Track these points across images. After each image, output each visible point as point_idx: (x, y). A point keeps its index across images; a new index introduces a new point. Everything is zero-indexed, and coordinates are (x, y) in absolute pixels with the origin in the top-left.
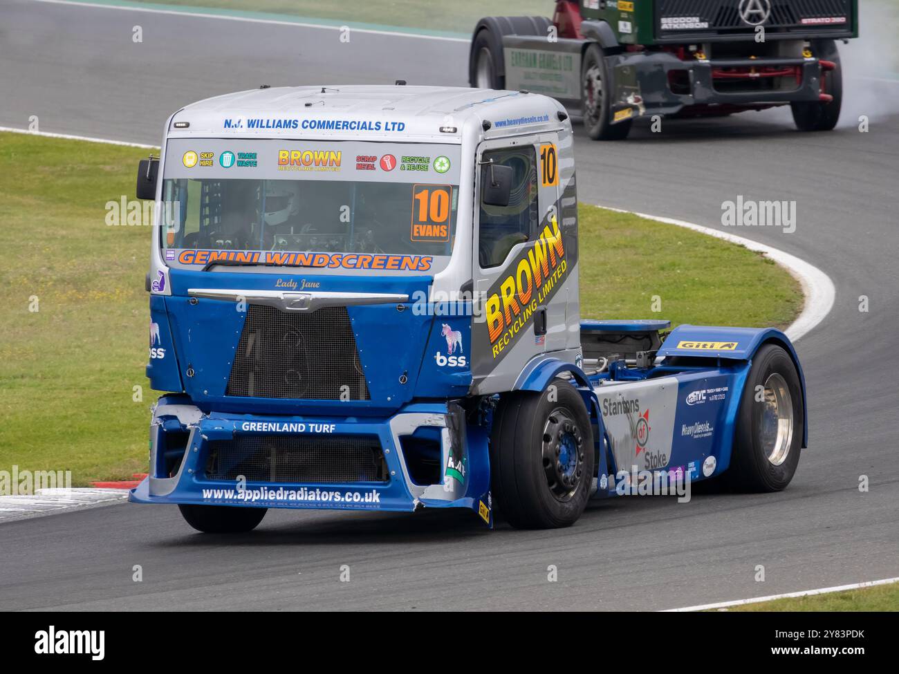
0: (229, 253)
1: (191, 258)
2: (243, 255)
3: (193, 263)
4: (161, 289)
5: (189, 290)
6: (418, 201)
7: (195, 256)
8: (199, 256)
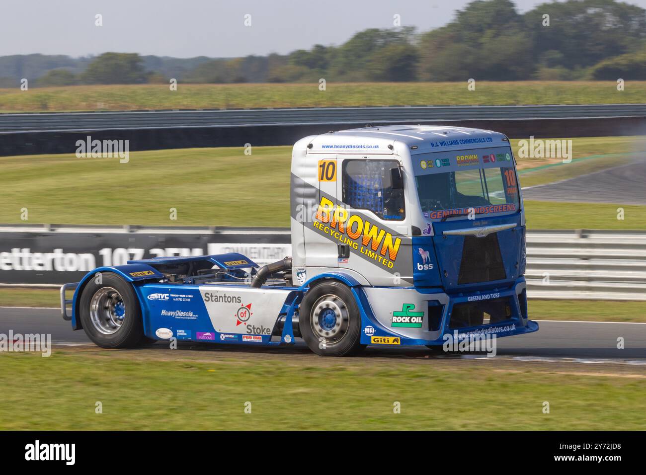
0: (450, 211)
1: (435, 215)
2: (455, 211)
3: (437, 218)
4: (429, 233)
5: (444, 232)
6: (506, 175)
7: (437, 214)
8: (439, 215)
